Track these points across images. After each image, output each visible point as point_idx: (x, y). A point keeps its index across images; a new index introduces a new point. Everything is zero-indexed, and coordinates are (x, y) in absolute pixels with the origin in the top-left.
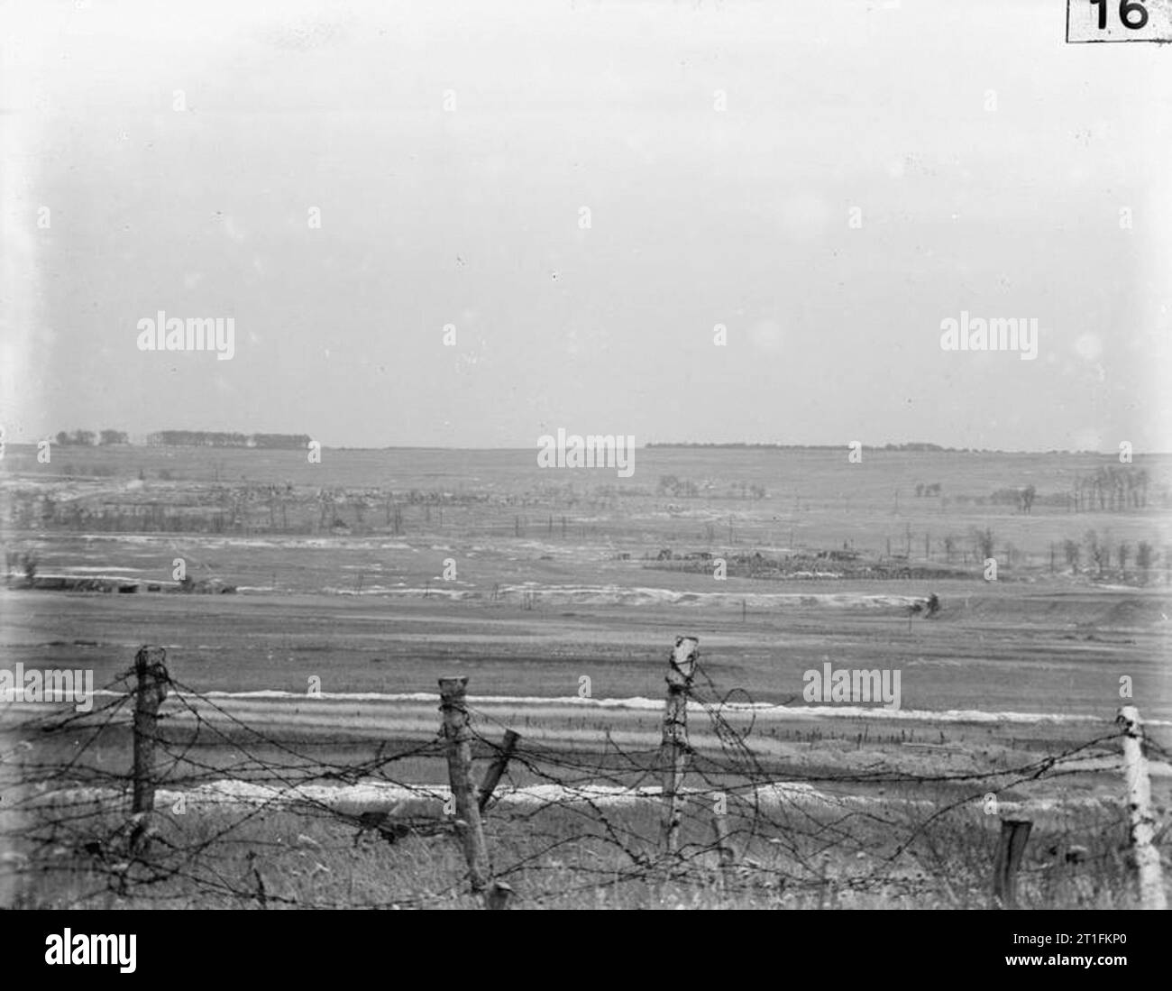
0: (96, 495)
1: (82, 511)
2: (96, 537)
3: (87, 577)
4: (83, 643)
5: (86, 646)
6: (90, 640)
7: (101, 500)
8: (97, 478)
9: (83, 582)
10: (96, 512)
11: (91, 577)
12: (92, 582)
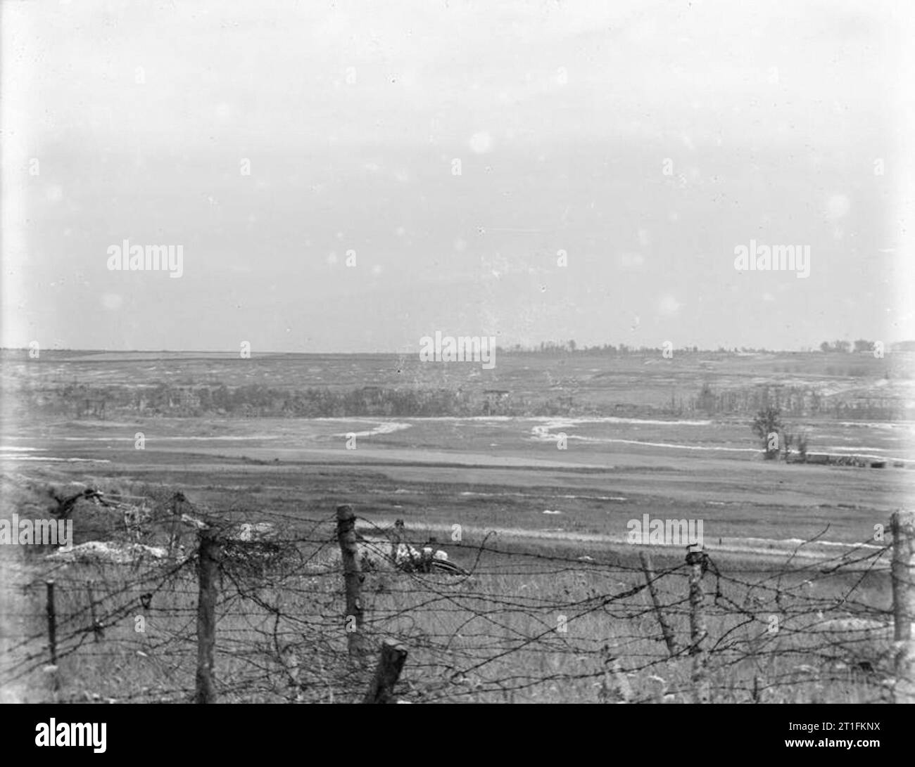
0: (851, 391)
1: (841, 403)
2: (852, 423)
3: (845, 455)
4: (845, 506)
5: (847, 509)
6: (849, 504)
7: (855, 395)
8: (852, 378)
9: (844, 458)
10: (851, 404)
11: (849, 455)
12: (850, 458)
